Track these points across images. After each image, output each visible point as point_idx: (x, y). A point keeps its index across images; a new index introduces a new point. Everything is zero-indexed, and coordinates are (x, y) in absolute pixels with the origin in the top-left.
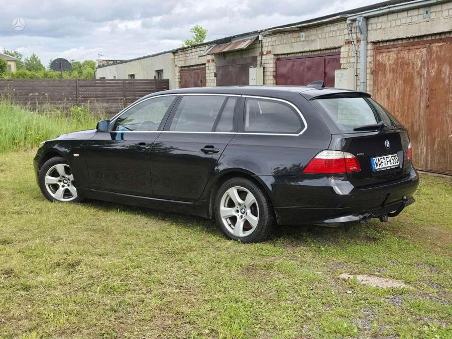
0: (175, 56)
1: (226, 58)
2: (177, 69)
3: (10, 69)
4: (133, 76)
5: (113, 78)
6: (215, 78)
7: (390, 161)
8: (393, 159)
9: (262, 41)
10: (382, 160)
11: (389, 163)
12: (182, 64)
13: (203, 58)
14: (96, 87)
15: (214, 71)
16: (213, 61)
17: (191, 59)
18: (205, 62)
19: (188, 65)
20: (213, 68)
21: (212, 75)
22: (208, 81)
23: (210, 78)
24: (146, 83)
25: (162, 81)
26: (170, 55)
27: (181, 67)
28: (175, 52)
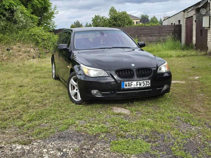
0: (184, 13)
2: (185, 19)
3: (134, 24)
5: (167, 25)
6: (195, 23)
9: (209, 3)
12: (186, 17)
13: (192, 13)
14: (146, 30)
15: (195, 19)
16: (195, 14)
17: (189, 14)
18: (193, 15)
19: (188, 17)
20: (195, 18)
21: (194, 21)
22: (193, 25)
23: (194, 23)
24: (170, 27)
25: (178, 26)
26: (183, 13)
27: (186, 18)
28: (184, 11)
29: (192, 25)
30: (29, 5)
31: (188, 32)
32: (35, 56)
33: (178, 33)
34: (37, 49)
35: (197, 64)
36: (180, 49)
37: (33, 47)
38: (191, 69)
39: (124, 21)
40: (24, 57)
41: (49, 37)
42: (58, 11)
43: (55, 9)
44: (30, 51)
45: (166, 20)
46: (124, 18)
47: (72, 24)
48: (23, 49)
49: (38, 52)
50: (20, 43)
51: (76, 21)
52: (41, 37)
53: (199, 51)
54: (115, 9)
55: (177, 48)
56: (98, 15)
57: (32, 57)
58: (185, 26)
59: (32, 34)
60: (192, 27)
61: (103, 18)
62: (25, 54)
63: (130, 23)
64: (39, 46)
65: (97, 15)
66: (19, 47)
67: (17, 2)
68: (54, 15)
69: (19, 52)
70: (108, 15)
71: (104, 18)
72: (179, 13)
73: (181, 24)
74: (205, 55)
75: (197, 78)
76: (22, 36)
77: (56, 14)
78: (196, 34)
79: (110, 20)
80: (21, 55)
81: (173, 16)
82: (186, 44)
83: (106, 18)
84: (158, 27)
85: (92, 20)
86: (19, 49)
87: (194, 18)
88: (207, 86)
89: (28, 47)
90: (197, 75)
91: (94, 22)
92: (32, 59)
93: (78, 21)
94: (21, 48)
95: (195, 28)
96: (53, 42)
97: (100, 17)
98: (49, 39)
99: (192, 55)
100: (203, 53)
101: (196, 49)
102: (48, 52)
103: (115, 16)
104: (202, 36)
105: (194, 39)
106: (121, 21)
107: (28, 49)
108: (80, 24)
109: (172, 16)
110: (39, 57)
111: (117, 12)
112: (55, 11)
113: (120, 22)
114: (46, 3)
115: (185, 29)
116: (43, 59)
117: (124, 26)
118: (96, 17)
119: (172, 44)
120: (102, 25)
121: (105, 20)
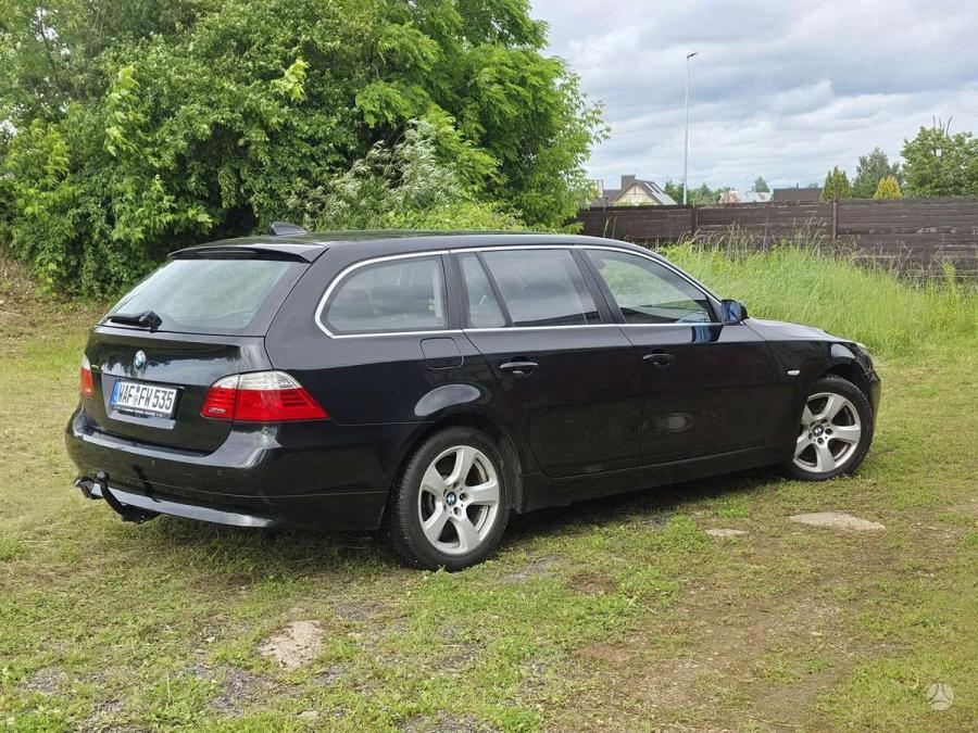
7: (148, 399)
8: (157, 397)
10: (133, 392)
11: (143, 401)
42: (608, 130)
43: (597, 121)
51: (872, 151)
56: (938, 127)
61: (960, 141)
65: (928, 128)
68: (588, 146)
71: (967, 140)
77: (598, 140)
85: (904, 149)
91: (912, 160)
93: (877, 150)
97: (944, 136)
108: (891, 167)
112: (598, 128)
118: (924, 134)
120: (951, 176)
121: (969, 153)
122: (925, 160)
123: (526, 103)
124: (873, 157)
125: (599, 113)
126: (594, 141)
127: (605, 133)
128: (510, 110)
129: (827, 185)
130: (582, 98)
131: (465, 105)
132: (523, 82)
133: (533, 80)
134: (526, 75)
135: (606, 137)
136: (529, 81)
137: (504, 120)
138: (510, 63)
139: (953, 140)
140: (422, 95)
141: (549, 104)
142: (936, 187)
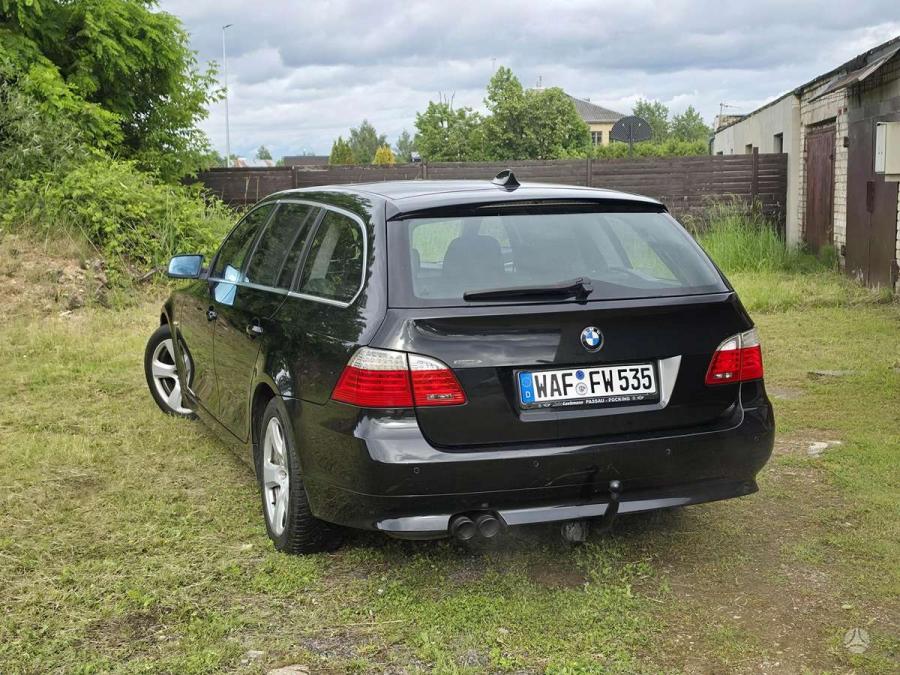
0: (801, 102)
1: (863, 103)
2: (803, 130)
4: (721, 153)
6: (846, 149)
8: (624, 378)
10: (572, 380)
12: (807, 120)
13: (834, 104)
14: (625, 176)
15: (845, 134)
16: (846, 110)
17: (820, 107)
18: (835, 114)
19: (815, 121)
20: (844, 126)
21: (842, 142)
22: (838, 157)
23: (841, 151)
24: (734, 163)
25: (773, 161)
26: (794, 101)
27: (810, 126)
28: (799, 94)
29: (833, 157)
30: (83, 59)
31: (813, 191)
32: (80, 298)
33: (773, 191)
34: (97, 262)
35: (838, 353)
36: (775, 268)
37: (76, 255)
38: (804, 387)
39: (553, 129)
40: (27, 303)
41: (159, 207)
42: (224, 90)
43: (213, 81)
44: (60, 273)
45: (725, 128)
46: (552, 117)
47: (340, 140)
48: (29, 266)
49: (99, 279)
50: (17, 236)
51: (361, 124)
52: (120, 208)
53: (858, 278)
54: (515, 78)
55: (760, 264)
56: (443, 102)
57: (67, 304)
58: (802, 161)
59: (76, 193)
60: (833, 168)
61: (462, 115)
62: (38, 288)
63: (577, 138)
64: (108, 249)
65: (436, 103)
66: (14, 253)
67: (21, 47)
68: (204, 106)
69: (10, 275)
70: (485, 101)
71: (468, 114)
72: (778, 101)
73: (784, 152)
74: (883, 302)
75: (819, 446)
76: (29, 202)
77: (214, 100)
78: (848, 198)
79: (494, 123)
80: (18, 292)
81: (755, 113)
82: (805, 240)
83: (476, 115)
84: (684, 165)
85: (417, 121)
86: (11, 261)
87: (842, 130)
88: (862, 507)
89: (56, 252)
90: (823, 432)
91: (424, 130)
92: (64, 314)
94: (21, 257)
95: (845, 172)
96: (175, 229)
97: (449, 110)
98: (157, 216)
99: (826, 304)
100: (877, 291)
101: (849, 270)
102: (149, 280)
103: (512, 109)
104: (872, 212)
105: (840, 221)
106: (537, 129)
107: (55, 266)
108: (378, 138)
109: (749, 116)
110: (102, 302)
111: (524, 90)
112: (214, 88)
113: (536, 133)
114: (161, 50)
115: (801, 173)
116: (118, 311)
117: (550, 151)
118: (433, 109)
119: (740, 242)
120: (457, 145)
121: (470, 125)
122: (436, 131)
123: (145, 58)
124: (363, 129)
125: (214, 72)
126: (211, 101)
127: (221, 93)
128: (127, 64)
129: (334, 154)
130: (193, 55)
131: (78, 58)
132: (142, 35)
133: (153, 34)
134: (147, 28)
135: (221, 97)
136: (149, 35)
137: (119, 75)
138: (126, 14)
139: (456, 114)
140: (31, 47)
141: (170, 60)
142: (445, 155)
